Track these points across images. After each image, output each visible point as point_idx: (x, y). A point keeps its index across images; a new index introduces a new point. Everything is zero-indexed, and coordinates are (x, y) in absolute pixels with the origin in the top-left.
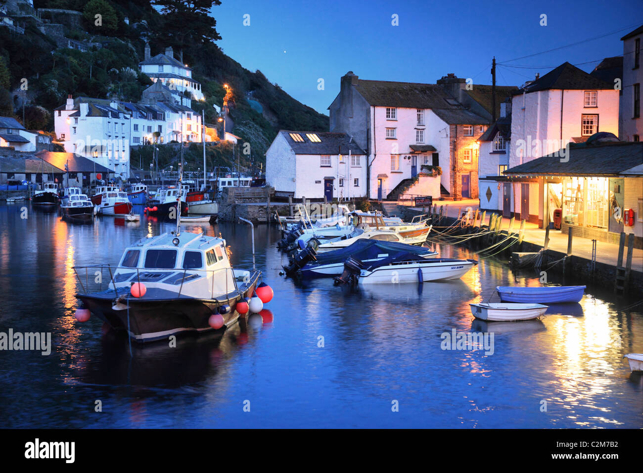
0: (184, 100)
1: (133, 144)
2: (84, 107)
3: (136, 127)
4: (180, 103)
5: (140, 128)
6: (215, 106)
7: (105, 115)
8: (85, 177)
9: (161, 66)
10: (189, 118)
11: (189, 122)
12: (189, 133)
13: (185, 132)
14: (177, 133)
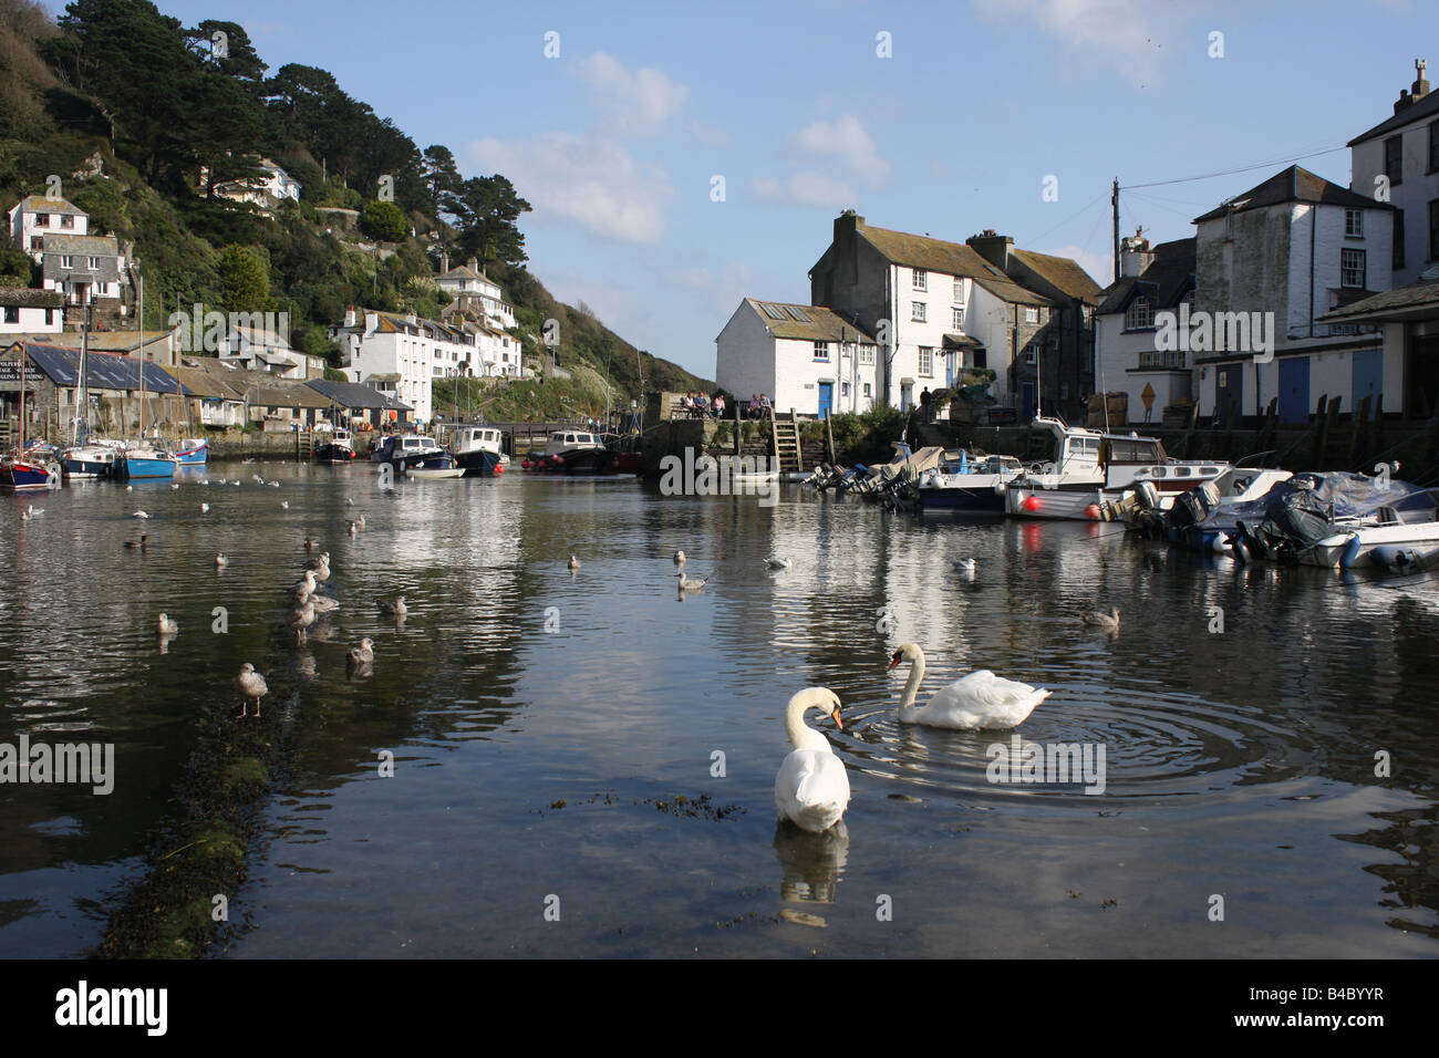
1: (435, 376)
2: (371, 321)
3: (437, 353)
4: (493, 326)
5: (443, 354)
7: (400, 329)
9: (463, 282)
10: (505, 344)
11: (505, 350)
12: (506, 365)
13: (500, 364)
14: (490, 365)
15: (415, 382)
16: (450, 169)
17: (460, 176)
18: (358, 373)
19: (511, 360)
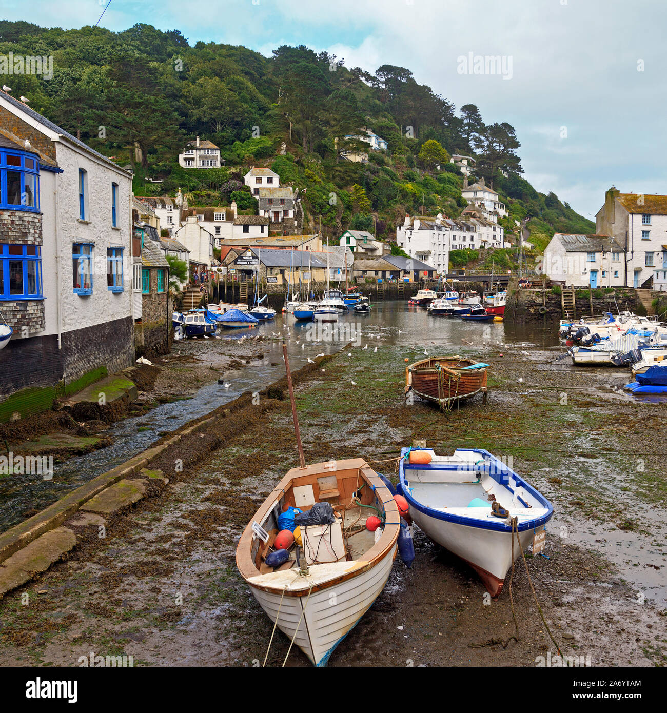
0: (492, 217)
1: (451, 250)
2: (417, 223)
3: (454, 237)
4: (488, 219)
5: (457, 238)
6: (516, 221)
7: (431, 228)
8: (415, 274)
9: (475, 192)
10: (494, 230)
11: (494, 233)
12: (494, 241)
13: (491, 241)
14: (485, 242)
15: (439, 255)
16: (478, 120)
17: (484, 124)
18: (410, 250)
19: (498, 238)
